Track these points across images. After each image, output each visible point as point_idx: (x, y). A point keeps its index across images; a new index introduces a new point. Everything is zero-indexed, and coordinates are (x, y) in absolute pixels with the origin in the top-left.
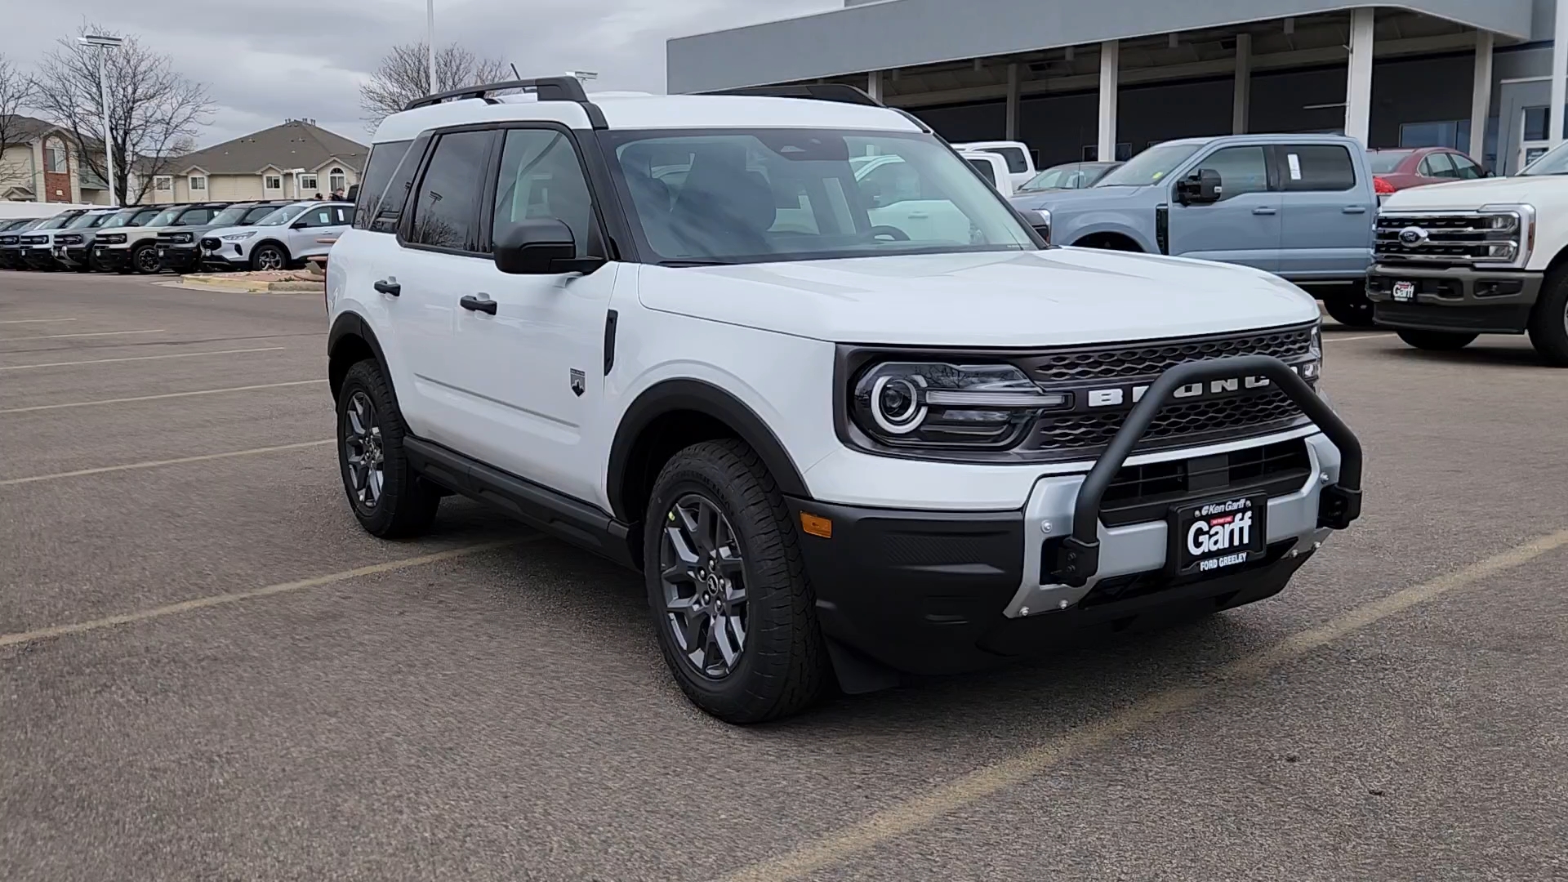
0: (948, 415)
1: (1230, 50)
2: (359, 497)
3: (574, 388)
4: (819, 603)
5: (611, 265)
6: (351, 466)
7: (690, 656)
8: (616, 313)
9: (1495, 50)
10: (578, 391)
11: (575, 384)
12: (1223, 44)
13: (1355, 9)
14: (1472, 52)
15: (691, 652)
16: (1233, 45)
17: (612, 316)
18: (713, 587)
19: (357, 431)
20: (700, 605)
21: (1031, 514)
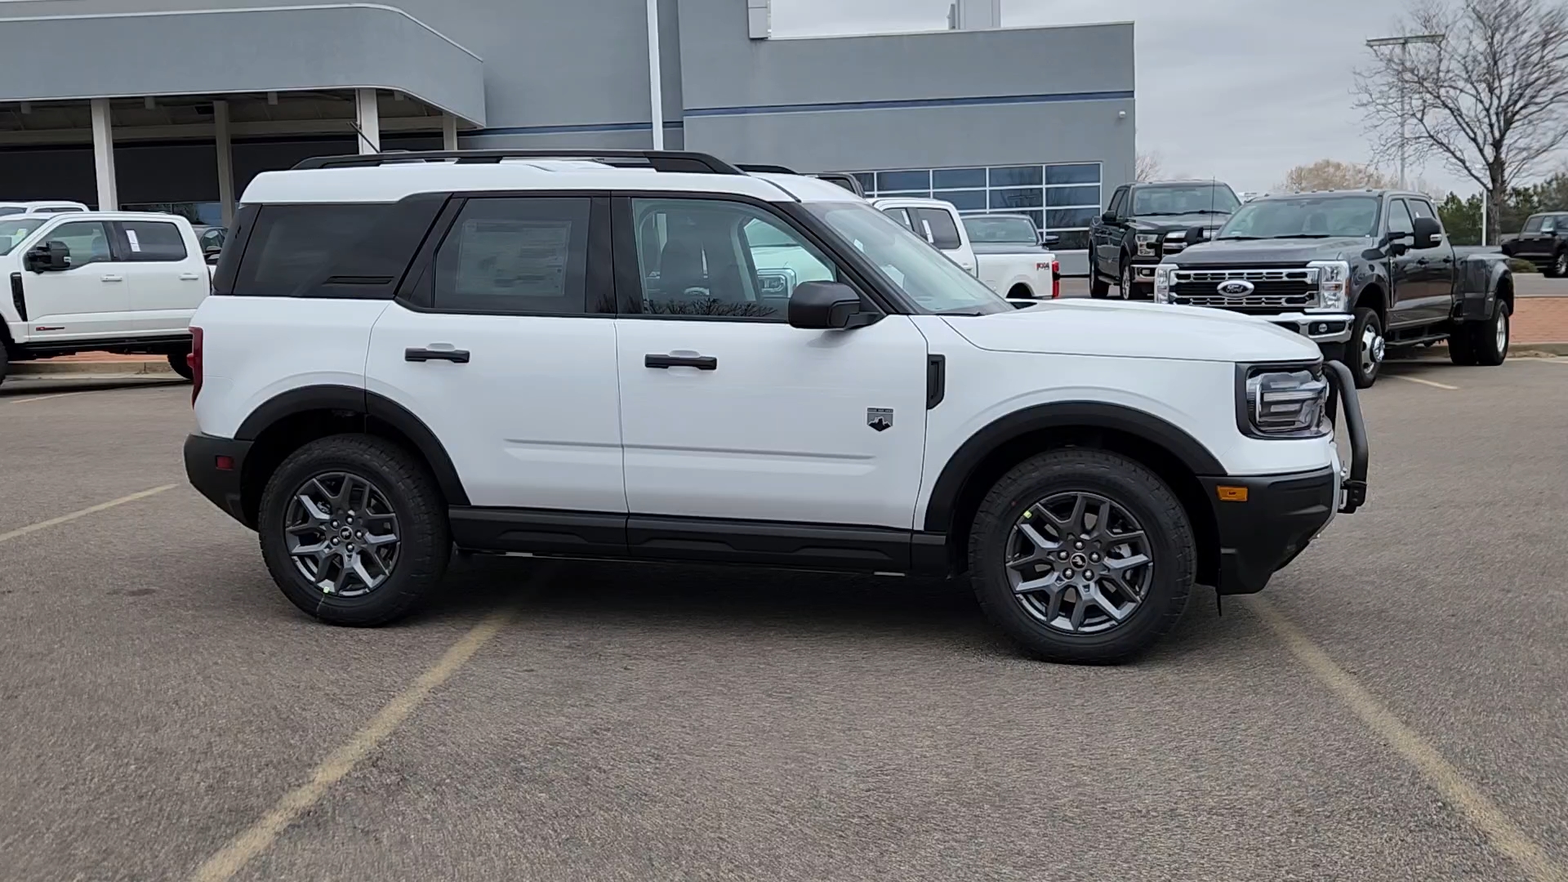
0: (1274, 409)
1: (208, 116)
2: (322, 590)
3: (873, 425)
4: (1223, 551)
5: (891, 319)
6: (296, 558)
7: (1053, 623)
8: (943, 357)
9: (459, 134)
10: (880, 426)
11: (876, 421)
12: (197, 108)
13: (359, 89)
14: (441, 135)
15: (1052, 620)
16: (211, 110)
17: (935, 359)
18: (1080, 563)
19: (317, 516)
20: (1062, 580)
21: (1336, 467)
